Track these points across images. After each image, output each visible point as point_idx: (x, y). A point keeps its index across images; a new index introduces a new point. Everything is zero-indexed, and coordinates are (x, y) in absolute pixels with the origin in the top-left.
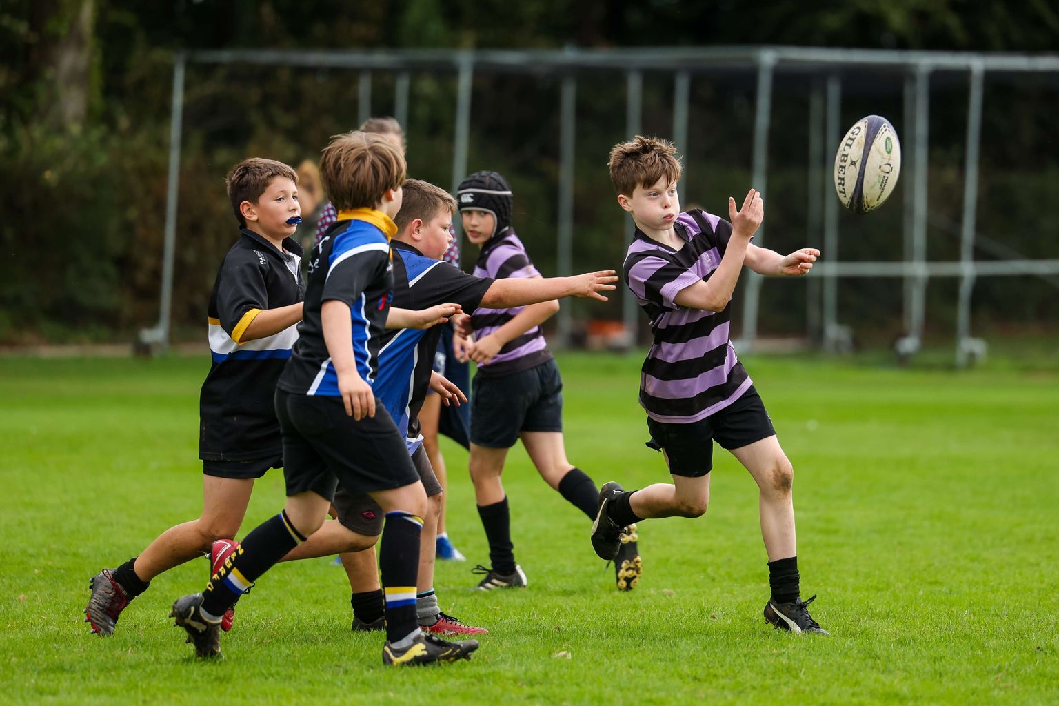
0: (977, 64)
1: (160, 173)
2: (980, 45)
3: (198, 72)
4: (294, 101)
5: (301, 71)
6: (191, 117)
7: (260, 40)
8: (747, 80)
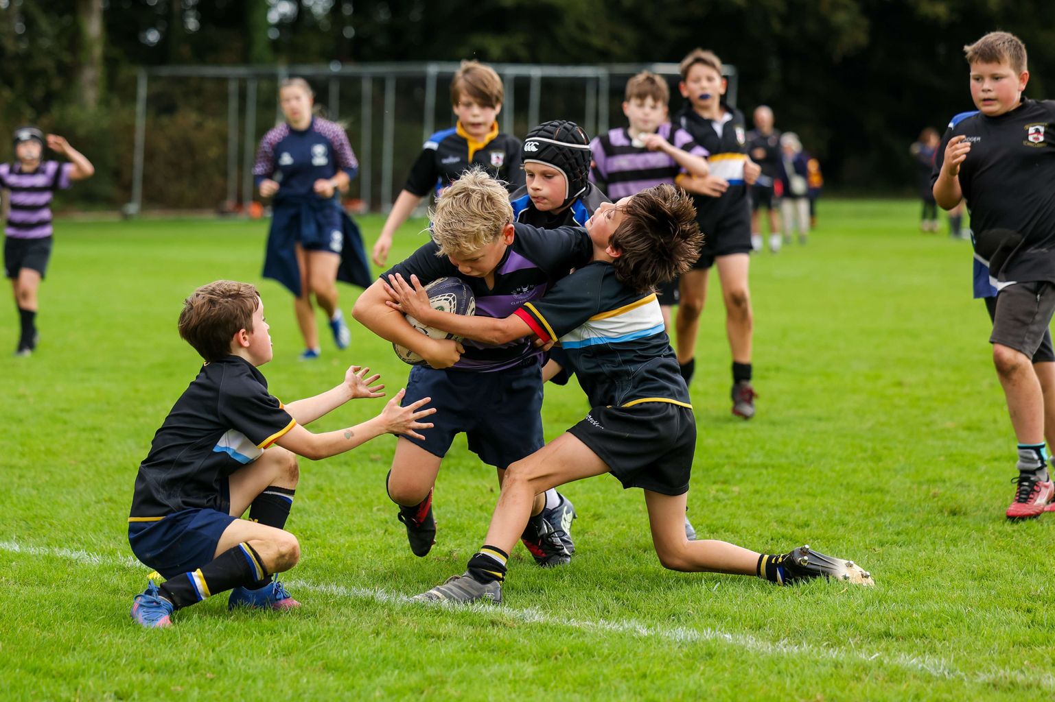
0: (536, 72)
1: (130, 129)
2: (535, 61)
3: (152, 79)
4: (199, 92)
5: (203, 79)
6: (152, 100)
7: (182, 61)
8: (421, 81)
